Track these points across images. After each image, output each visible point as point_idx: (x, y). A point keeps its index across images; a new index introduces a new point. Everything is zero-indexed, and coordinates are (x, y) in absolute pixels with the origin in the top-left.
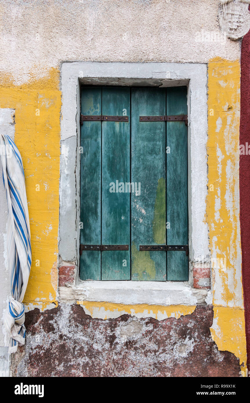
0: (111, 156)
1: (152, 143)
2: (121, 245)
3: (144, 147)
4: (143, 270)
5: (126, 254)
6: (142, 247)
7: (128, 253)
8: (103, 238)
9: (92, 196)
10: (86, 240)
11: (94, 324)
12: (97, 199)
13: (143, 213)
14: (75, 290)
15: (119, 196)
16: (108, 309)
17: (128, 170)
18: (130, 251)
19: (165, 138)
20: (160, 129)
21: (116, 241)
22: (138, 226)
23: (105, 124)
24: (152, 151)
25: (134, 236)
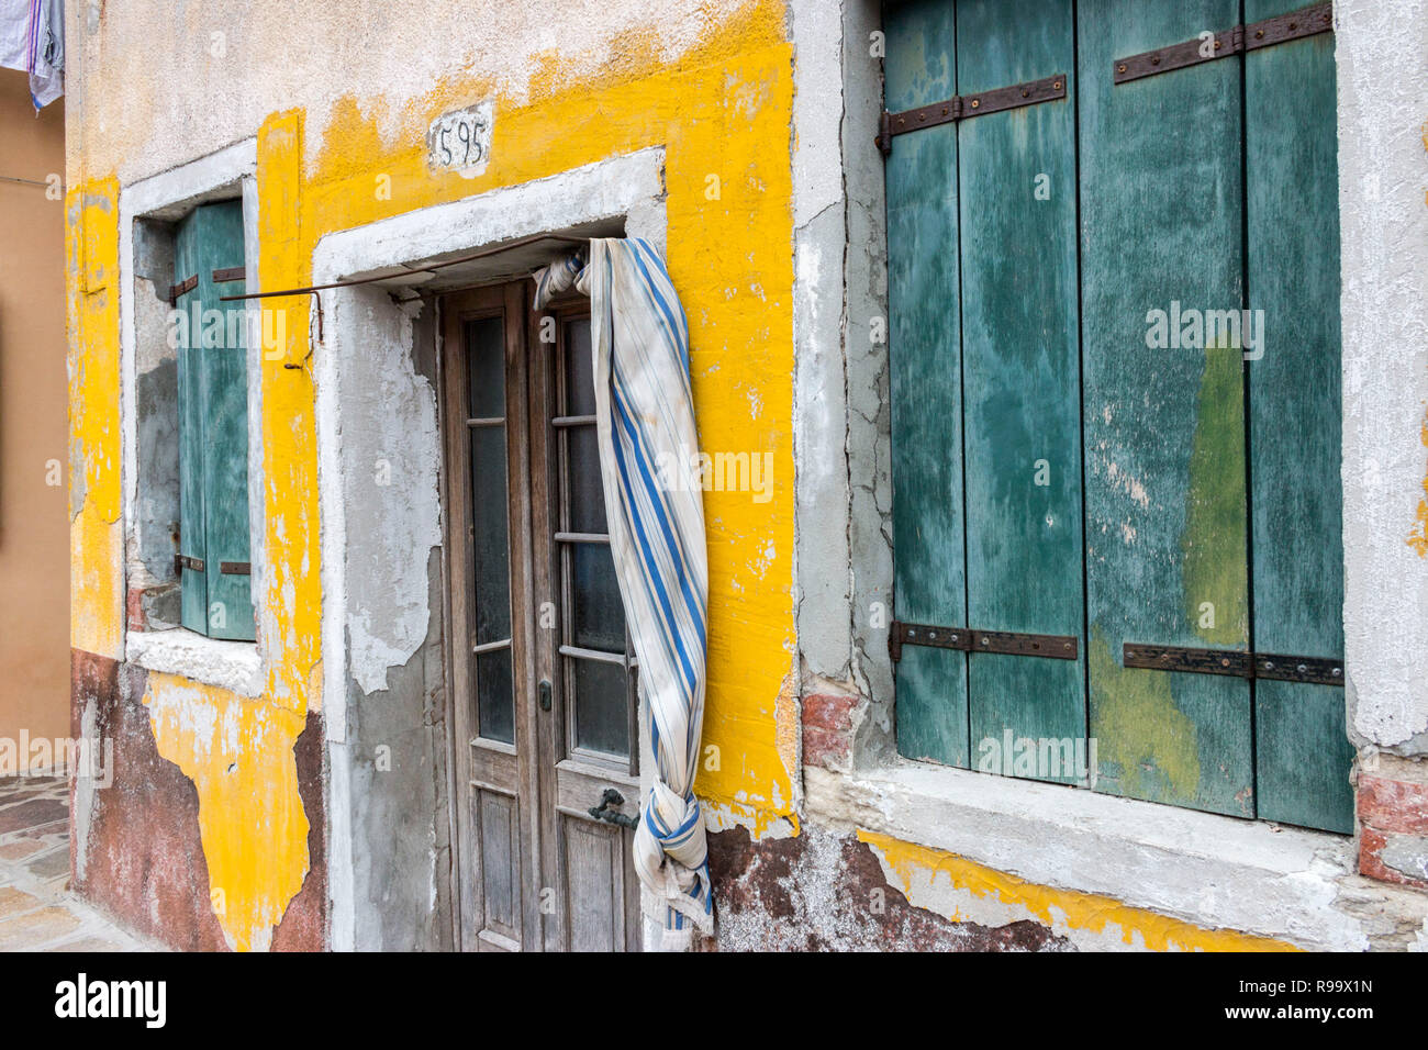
0: (997, 260)
1: (1173, 172)
2: (1042, 633)
3: (1137, 200)
4: (1141, 754)
5: (1066, 677)
6: (1135, 651)
7: (1077, 673)
8: (974, 600)
9: (930, 433)
10: (913, 604)
11: (918, 927)
12: (946, 443)
13: (1139, 502)
14: (848, 789)
15: (1031, 430)
16: (964, 882)
17: (1069, 312)
18: (1082, 665)
19: (1238, 135)
20: (1214, 99)
21: (1023, 619)
22: (1114, 556)
23: (969, 128)
24: (1173, 209)
25: (1099, 601)
